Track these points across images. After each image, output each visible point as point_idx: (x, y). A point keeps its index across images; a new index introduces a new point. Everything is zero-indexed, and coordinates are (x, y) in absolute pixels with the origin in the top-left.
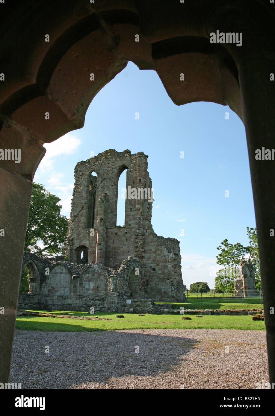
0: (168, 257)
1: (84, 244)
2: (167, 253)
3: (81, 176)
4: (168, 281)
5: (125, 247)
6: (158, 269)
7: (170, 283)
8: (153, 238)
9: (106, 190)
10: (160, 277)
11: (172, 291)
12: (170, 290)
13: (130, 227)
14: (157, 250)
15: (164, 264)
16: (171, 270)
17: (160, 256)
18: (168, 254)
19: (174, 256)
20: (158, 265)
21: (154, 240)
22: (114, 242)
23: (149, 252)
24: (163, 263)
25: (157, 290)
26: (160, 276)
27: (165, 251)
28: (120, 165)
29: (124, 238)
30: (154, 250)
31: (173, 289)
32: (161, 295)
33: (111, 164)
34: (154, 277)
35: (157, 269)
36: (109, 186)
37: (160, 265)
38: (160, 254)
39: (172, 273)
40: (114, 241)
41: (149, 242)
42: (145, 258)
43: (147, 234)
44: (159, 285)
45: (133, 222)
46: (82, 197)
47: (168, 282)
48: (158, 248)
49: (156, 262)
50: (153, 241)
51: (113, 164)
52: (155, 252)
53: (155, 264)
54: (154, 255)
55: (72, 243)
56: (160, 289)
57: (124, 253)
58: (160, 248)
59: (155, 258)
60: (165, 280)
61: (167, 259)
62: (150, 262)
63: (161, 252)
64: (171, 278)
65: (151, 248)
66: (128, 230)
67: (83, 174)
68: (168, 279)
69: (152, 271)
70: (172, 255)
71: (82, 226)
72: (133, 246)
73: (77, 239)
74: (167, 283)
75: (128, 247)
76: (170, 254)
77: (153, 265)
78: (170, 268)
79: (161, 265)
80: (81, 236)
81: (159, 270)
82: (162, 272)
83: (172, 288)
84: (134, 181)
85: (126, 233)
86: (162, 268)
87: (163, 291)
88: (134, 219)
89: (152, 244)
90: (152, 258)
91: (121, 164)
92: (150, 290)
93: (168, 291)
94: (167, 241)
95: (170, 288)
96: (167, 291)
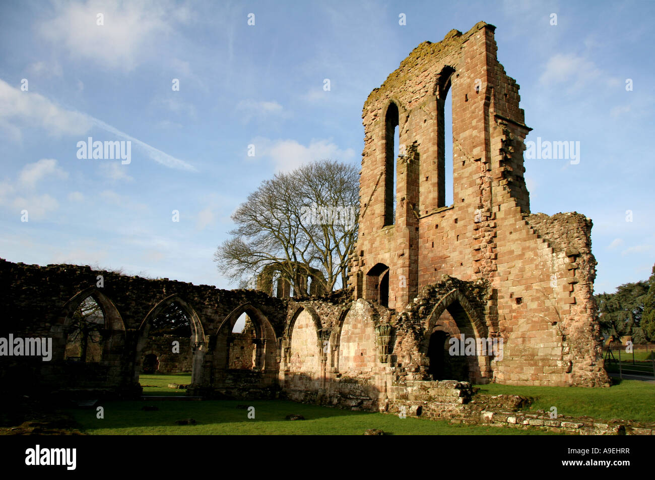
0: (553, 266)
1: (382, 259)
2: (550, 255)
3: (373, 120)
4: (554, 327)
5: (457, 253)
6: (530, 298)
7: (557, 334)
8: (516, 221)
9: (414, 134)
10: (534, 319)
11: (563, 354)
12: (558, 352)
13: (463, 204)
14: (524, 249)
15: (544, 285)
16: (561, 299)
17: (533, 266)
18: (553, 257)
19: (567, 260)
20: (528, 288)
21: (517, 227)
22: (433, 247)
23: (506, 257)
24: (541, 281)
25: (527, 353)
26: (533, 317)
27: (545, 250)
28: (439, 71)
29: (452, 234)
30: (518, 252)
31: (567, 350)
32: (535, 364)
33: (423, 74)
34: (521, 321)
35: (526, 300)
36: (420, 124)
37: (534, 287)
38: (532, 260)
39: (563, 306)
40: (433, 243)
41: (507, 233)
42: (499, 273)
43: (499, 215)
44: (533, 341)
45: (470, 191)
46: (375, 163)
47: (554, 332)
48: (527, 244)
49: (524, 281)
50: (516, 230)
51: (426, 73)
52: (521, 256)
53: (523, 287)
54: (519, 264)
55: (363, 261)
56: (534, 349)
57: (453, 268)
58: (531, 244)
59: (522, 270)
60: (547, 325)
61: (551, 269)
62: (509, 282)
63: (536, 255)
64: (561, 320)
65: (512, 249)
66: (460, 212)
67: (377, 114)
68: (555, 323)
69: (515, 306)
70: (564, 258)
71: (377, 223)
72: (472, 249)
73: (370, 252)
74: (551, 335)
75: (461, 253)
76: (557, 255)
77: (518, 291)
78: (558, 294)
79: (537, 288)
80: (377, 244)
81: (532, 300)
82: (539, 305)
83: (563, 347)
84: (466, 95)
85: (456, 221)
86: (538, 295)
87: (539, 354)
88: (472, 184)
89: (515, 236)
90: (515, 272)
91: (442, 67)
92: (509, 354)
93: (553, 353)
94: (552, 223)
95: (557, 347)
96: (551, 355)
